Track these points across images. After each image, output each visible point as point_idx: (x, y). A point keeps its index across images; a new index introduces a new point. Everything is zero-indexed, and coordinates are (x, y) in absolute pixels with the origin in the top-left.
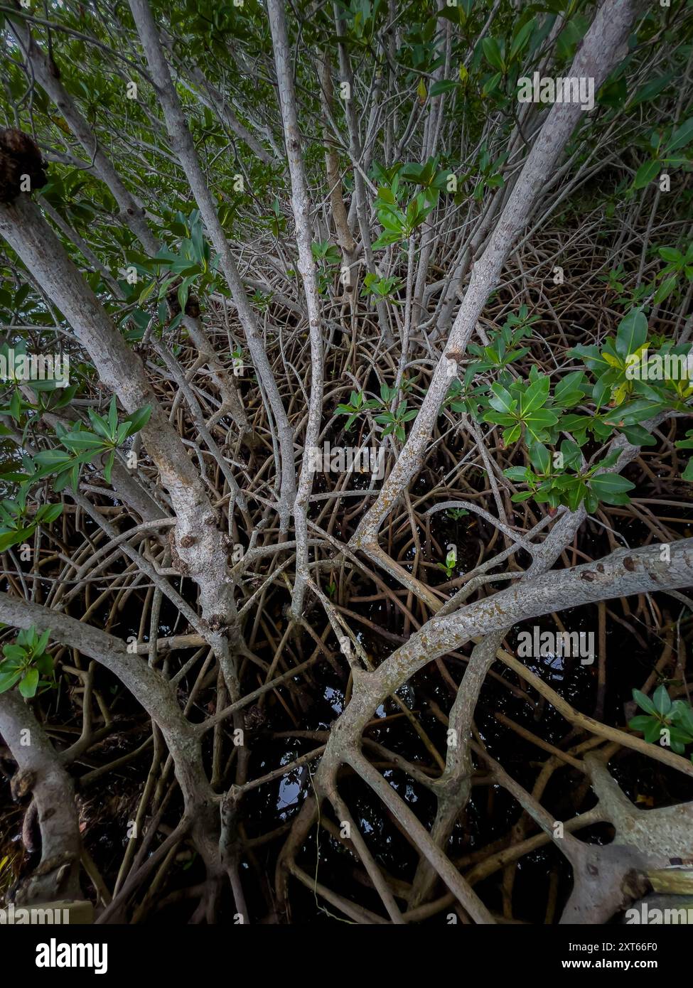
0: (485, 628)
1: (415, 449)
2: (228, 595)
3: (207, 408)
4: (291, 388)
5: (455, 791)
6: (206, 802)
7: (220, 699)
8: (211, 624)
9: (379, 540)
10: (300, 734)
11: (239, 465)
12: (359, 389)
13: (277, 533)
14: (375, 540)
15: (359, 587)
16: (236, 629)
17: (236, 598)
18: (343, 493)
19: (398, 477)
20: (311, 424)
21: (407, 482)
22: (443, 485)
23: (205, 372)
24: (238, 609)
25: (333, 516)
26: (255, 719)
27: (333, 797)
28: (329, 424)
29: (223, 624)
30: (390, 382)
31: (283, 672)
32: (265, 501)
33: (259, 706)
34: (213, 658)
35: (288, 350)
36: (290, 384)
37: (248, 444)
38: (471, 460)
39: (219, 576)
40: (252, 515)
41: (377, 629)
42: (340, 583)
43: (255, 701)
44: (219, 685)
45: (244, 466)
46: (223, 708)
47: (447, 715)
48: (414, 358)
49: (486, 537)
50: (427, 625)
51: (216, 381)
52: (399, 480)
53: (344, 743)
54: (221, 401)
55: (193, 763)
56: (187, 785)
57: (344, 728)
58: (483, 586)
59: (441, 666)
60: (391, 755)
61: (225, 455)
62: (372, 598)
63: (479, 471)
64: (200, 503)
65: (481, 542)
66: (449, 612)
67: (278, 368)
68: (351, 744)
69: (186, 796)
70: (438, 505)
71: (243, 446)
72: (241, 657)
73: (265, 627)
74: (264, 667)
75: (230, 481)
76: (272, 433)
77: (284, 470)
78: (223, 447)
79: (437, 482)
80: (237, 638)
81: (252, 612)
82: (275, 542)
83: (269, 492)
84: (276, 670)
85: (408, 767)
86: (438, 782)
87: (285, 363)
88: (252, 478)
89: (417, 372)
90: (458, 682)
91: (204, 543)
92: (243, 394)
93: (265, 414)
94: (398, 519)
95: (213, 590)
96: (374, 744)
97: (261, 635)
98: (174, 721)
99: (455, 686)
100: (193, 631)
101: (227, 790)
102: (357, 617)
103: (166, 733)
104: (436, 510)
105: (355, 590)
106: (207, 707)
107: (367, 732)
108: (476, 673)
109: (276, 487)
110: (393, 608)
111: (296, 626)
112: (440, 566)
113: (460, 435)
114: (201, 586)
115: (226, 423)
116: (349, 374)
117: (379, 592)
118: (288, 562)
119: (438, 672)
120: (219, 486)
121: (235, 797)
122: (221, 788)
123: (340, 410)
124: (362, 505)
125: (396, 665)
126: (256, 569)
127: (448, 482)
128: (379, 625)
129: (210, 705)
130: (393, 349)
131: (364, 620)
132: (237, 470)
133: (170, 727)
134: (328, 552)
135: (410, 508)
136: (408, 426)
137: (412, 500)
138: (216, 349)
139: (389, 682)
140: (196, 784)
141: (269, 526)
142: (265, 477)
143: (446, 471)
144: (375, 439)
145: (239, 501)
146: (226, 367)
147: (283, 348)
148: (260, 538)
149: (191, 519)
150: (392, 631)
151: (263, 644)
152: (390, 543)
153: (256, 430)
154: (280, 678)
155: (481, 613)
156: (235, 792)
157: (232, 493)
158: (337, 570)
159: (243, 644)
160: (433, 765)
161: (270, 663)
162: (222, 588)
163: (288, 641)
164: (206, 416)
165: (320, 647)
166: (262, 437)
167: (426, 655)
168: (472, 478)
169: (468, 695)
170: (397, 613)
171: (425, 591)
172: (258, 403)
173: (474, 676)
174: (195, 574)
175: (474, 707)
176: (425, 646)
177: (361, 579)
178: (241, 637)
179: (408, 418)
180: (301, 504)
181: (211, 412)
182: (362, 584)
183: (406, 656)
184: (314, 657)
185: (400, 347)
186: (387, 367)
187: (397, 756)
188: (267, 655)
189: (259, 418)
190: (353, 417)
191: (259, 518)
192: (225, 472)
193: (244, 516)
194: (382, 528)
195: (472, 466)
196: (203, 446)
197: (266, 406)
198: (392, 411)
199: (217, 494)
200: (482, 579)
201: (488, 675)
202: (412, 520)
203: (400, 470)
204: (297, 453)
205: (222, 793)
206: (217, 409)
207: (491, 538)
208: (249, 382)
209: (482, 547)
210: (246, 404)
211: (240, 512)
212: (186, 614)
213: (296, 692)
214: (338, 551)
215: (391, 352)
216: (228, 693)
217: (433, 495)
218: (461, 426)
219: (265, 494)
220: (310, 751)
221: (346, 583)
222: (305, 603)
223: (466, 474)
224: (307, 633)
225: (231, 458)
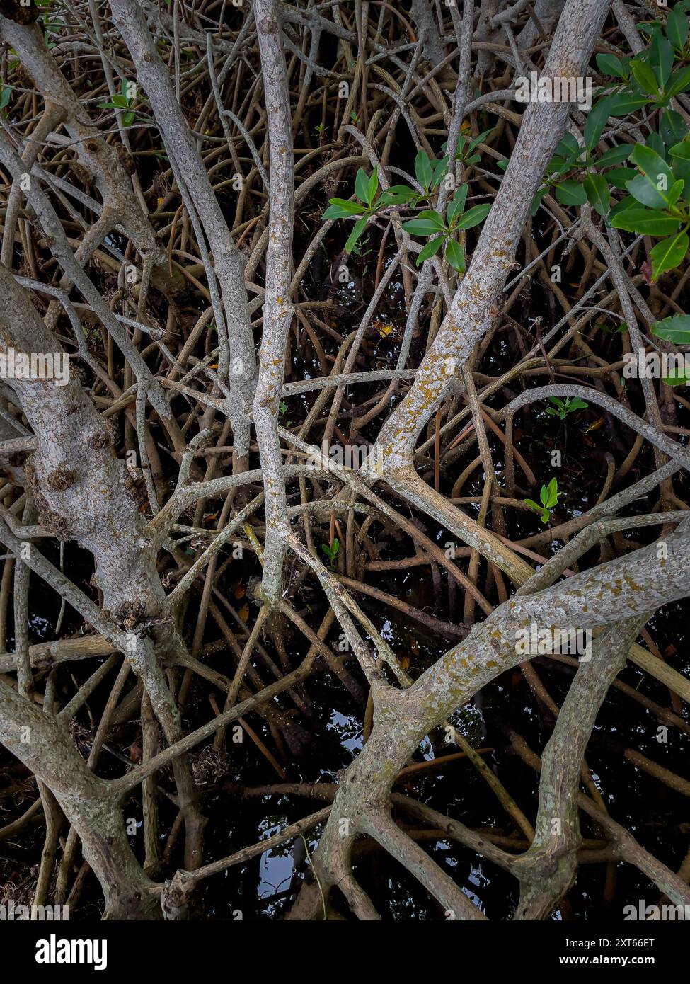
0: (606, 615)
1: (483, 287)
2: (147, 567)
3: (76, 216)
4: (237, 166)
5: (549, 872)
6: (138, 894)
7: (147, 737)
8: (121, 618)
9: (416, 462)
10: (290, 788)
11: (147, 330)
12: (375, 162)
13: (230, 454)
14: (408, 463)
15: (383, 545)
16: (168, 625)
17: (162, 572)
18: (348, 377)
19: (449, 343)
20: (274, 246)
21: (468, 351)
22: (539, 353)
23: (63, 140)
24: (168, 591)
25: (331, 421)
26: (211, 769)
27: (346, 883)
28: (317, 241)
29: (141, 618)
30: (437, 143)
31: (255, 691)
32: (203, 398)
33: (216, 748)
34: (130, 673)
35: (227, 82)
36: (235, 160)
37: (163, 287)
38: (597, 299)
39: (127, 538)
40: (181, 424)
41: (416, 614)
42: (349, 538)
43: (210, 739)
44: (145, 716)
45: (158, 332)
46: (154, 754)
47: (540, 755)
48: (487, 89)
49: (620, 447)
50: (502, 610)
51: (84, 159)
52: (452, 349)
53: (360, 802)
54: (101, 201)
55: (110, 840)
56: (105, 870)
57: (360, 779)
58: (610, 537)
59: (530, 674)
60: (443, 820)
61: (119, 311)
62: (406, 563)
63: (613, 323)
64: (74, 409)
65: (609, 458)
66: (542, 586)
67: (210, 125)
68: (372, 805)
69: (106, 887)
70: (528, 392)
71: (153, 291)
72: (181, 670)
73: (218, 616)
74: (221, 684)
75: (134, 363)
76: (204, 262)
77: (233, 339)
78: (115, 295)
79: (529, 346)
80: (169, 639)
81: (194, 593)
82: (227, 471)
83: (209, 381)
84: (241, 688)
85: (471, 838)
86: (521, 860)
87: (222, 112)
88: (175, 353)
89: (493, 119)
90: (560, 699)
91: (91, 481)
92: (145, 185)
93: (190, 224)
94: (452, 423)
95: (118, 562)
96: (412, 802)
97: (212, 631)
98: (72, 778)
99: (553, 708)
100: (91, 631)
101: (171, 878)
102: (380, 595)
103: (60, 797)
104: (525, 401)
105: (376, 549)
106: (128, 752)
107: (399, 785)
108: (591, 688)
109: (222, 370)
110: (444, 579)
111: (272, 614)
112: (528, 504)
113: (577, 250)
114: (96, 555)
115: (118, 245)
116: (353, 130)
117: (419, 552)
118: (252, 506)
119: (524, 683)
120: (115, 371)
121: (183, 888)
122: (161, 875)
123: (335, 211)
124: (384, 398)
125: (445, 678)
126: (196, 520)
127: (548, 347)
128: (419, 608)
129: (133, 749)
130: (444, 69)
131: (394, 601)
132: (145, 340)
133: (66, 786)
134: (325, 485)
135: (474, 402)
136: (473, 237)
137: (479, 386)
138: (81, 89)
139: (435, 706)
140: (119, 870)
141: (214, 443)
142: (199, 351)
143: (546, 326)
144: (407, 268)
145: (155, 398)
146: (104, 127)
147: (216, 80)
148: (200, 464)
149: (61, 439)
150: (443, 617)
151: (217, 646)
152: (438, 465)
153: (175, 257)
154: (249, 702)
155: (598, 590)
156: (182, 881)
157: (140, 384)
158: (341, 518)
159: (182, 648)
160: (515, 833)
161: (231, 676)
162: (134, 558)
163: (260, 640)
164: (74, 232)
165: (317, 648)
166: (188, 270)
167: (499, 660)
168: (597, 336)
169: (575, 724)
170: (452, 587)
171: (502, 548)
172: (175, 203)
173: (586, 693)
174: (83, 536)
175: (585, 744)
176: (496, 645)
177: (385, 532)
178: (176, 636)
179: (471, 221)
180: (266, 402)
181: (83, 224)
182: (389, 539)
183: (463, 662)
184: (307, 665)
185: (455, 64)
186: (432, 111)
187: (452, 821)
188: (225, 663)
189: (179, 233)
190: (364, 221)
191: (195, 429)
192: (122, 344)
193: (167, 426)
194: (422, 438)
195: (599, 314)
196: (75, 296)
197: (189, 208)
198: (439, 208)
199: (112, 386)
200: (605, 526)
201: (612, 688)
202: (478, 424)
203: (454, 329)
204: (255, 303)
205: (162, 881)
206: (96, 218)
207: (629, 448)
208: (153, 157)
209: (611, 467)
210: (151, 205)
211: (157, 419)
212: (74, 604)
213: (279, 722)
214: (343, 484)
215: (439, 78)
216: (160, 727)
217: (520, 373)
218: (578, 234)
219: (202, 384)
220: (306, 816)
221: (359, 538)
222: (286, 575)
223: (586, 329)
224: (293, 625)
225: (133, 316)
